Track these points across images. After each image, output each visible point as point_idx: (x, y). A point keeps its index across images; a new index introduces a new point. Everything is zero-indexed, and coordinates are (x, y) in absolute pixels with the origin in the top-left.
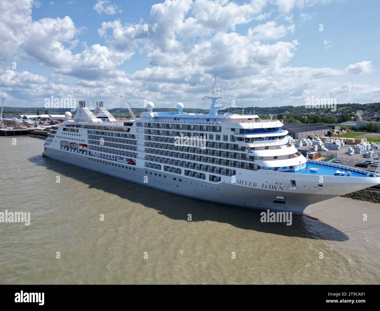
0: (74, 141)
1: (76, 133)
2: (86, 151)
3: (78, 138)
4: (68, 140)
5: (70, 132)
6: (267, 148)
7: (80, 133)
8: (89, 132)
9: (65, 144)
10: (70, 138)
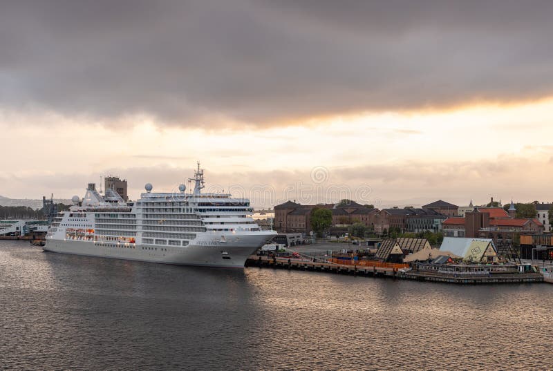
0: (81, 227)
1: (83, 218)
2: (93, 236)
3: (86, 223)
4: (74, 227)
5: (77, 218)
6: (218, 217)
7: (87, 217)
8: (96, 215)
9: (71, 232)
10: (76, 224)
